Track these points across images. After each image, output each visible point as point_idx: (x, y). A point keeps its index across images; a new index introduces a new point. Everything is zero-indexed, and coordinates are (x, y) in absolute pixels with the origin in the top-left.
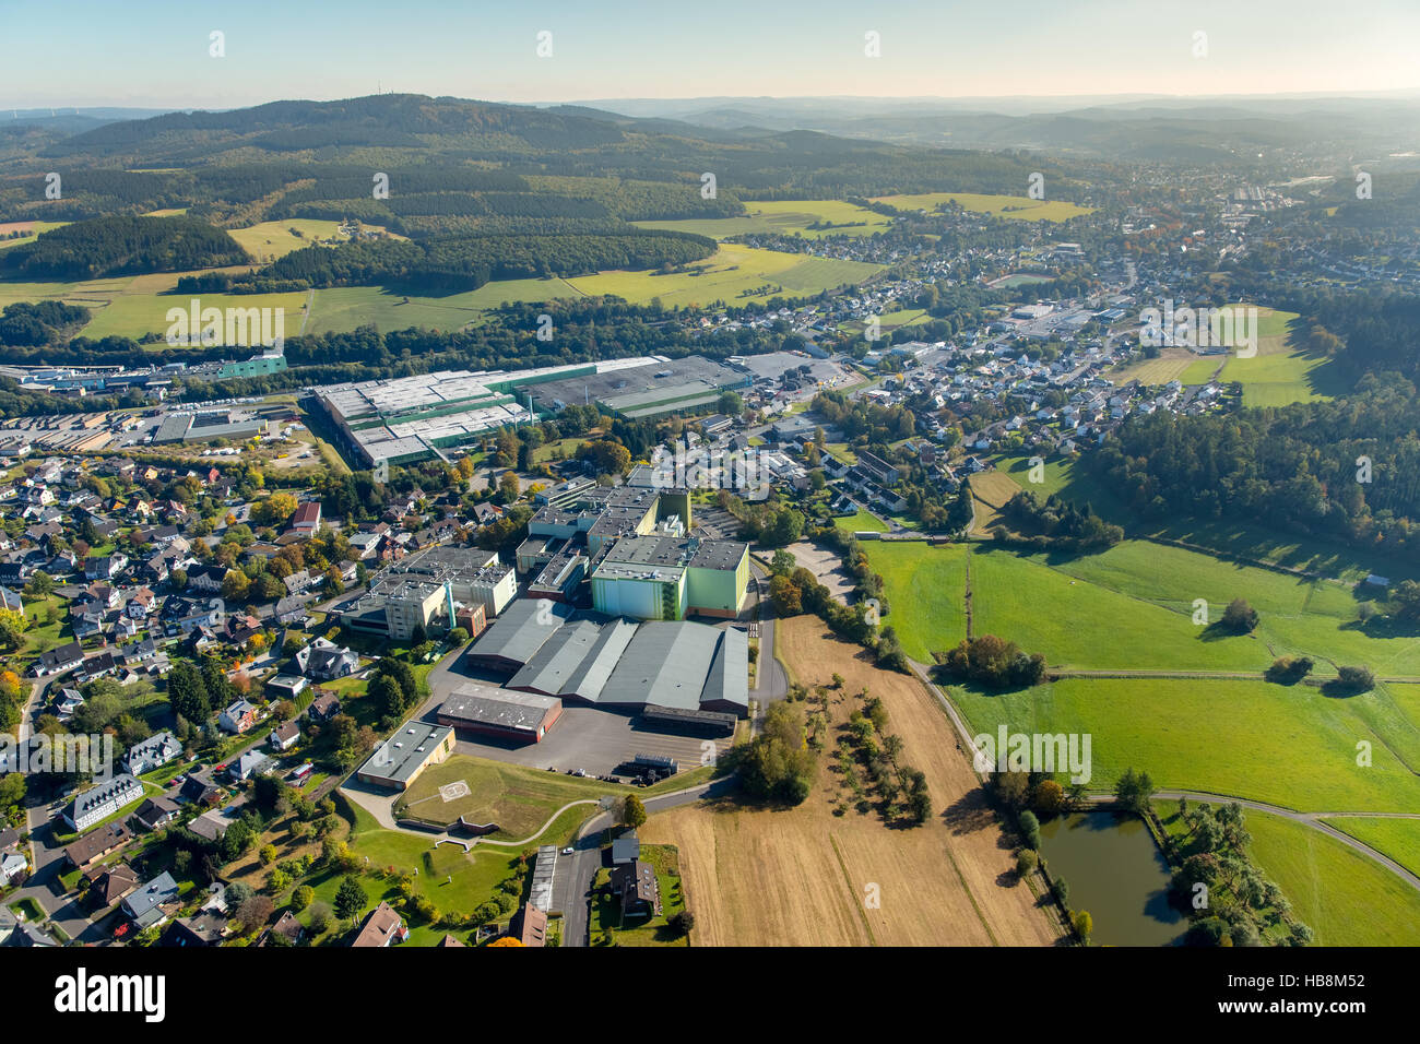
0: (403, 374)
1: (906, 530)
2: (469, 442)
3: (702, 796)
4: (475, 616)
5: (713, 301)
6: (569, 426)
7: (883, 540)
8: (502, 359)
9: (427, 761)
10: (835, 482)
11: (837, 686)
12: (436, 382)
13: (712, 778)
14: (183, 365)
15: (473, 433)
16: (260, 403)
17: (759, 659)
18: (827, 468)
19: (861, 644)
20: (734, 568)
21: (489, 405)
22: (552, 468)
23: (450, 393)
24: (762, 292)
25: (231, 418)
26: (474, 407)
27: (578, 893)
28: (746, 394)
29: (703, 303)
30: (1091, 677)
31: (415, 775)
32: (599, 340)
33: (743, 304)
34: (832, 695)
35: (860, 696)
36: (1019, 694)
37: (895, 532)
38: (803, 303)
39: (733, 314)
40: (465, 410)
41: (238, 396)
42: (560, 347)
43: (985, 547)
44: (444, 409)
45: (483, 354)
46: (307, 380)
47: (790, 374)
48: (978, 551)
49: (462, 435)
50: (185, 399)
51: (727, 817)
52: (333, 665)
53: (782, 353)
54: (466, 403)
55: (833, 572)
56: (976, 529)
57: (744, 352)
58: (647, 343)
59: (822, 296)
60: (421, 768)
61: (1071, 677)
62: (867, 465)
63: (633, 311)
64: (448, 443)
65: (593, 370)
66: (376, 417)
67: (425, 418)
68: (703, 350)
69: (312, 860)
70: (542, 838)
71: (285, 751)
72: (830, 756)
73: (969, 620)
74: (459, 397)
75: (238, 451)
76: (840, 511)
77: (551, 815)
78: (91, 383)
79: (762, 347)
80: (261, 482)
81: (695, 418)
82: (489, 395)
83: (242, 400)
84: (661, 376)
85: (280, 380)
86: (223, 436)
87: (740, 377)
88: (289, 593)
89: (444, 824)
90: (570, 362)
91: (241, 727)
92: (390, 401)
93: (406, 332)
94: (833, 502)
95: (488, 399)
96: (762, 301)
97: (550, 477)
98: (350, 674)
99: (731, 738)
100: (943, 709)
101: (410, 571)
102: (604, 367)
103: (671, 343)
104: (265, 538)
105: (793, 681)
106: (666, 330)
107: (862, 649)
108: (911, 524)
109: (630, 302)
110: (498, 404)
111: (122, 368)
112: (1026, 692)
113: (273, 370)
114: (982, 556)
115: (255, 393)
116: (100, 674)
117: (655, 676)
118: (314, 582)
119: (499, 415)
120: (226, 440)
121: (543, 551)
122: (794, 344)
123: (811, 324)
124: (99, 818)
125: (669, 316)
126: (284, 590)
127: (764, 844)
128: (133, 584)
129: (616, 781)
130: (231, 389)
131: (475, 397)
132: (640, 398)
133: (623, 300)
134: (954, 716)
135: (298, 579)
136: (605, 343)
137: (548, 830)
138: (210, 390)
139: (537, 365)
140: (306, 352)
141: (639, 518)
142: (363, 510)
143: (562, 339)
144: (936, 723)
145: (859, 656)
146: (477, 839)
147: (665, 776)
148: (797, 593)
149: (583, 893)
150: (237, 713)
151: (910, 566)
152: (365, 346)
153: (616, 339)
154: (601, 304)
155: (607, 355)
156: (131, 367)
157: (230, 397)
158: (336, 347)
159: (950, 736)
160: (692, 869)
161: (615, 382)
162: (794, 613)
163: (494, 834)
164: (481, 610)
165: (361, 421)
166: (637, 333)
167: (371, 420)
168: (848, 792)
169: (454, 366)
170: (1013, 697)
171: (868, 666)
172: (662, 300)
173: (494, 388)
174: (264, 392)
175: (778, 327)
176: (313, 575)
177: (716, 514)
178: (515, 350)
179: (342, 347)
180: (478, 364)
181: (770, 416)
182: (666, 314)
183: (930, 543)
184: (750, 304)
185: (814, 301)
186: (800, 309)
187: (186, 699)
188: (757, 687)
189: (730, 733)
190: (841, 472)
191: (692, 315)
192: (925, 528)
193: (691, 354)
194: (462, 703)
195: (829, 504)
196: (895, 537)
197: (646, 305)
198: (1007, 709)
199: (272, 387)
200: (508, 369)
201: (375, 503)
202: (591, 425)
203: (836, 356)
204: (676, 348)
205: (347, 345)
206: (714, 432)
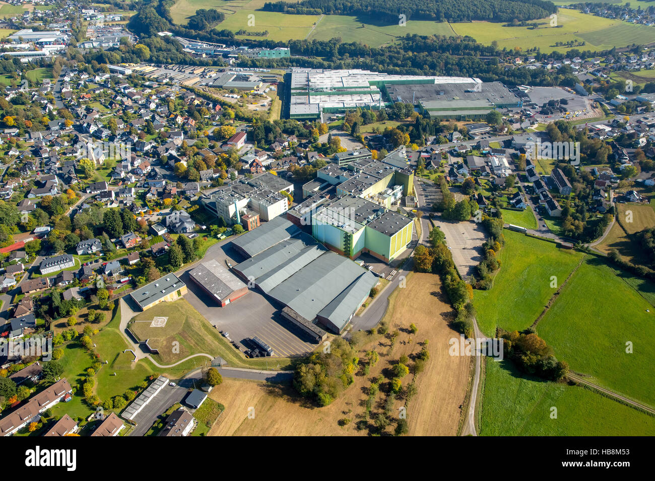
0: (339, 67)
1: (549, 231)
2: (343, 112)
3: (267, 379)
4: (251, 220)
5: (531, 47)
6: (394, 114)
7: (526, 235)
8: (391, 67)
9: (162, 299)
10: (526, 184)
11: (411, 331)
12: (347, 74)
13: (282, 369)
14: (246, 48)
15: (347, 108)
16: (268, 73)
17: (377, 297)
18: (526, 173)
19: (452, 307)
20: (391, 235)
21: (365, 93)
22: (366, 138)
23: (349, 83)
24: (570, 44)
25: (251, 78)
26: (357, 93)
27: (155, 414)
28: (514, 112)
29: (524, 47)
30: (603, 394)
31: (151, 305)
32: (446, 64)
33: (549, 52)
34: (404, 336)
35: (421, 344)
36: (536, 384)
37: (540, 231)
38: (594, 55)
39: (539, 57)
40: (351, 94)
41: (261, 67)
42: (424, 64)
43: (598, 260)
44: (340, 91)
45: (382, 62)
46: (294, 64)
47: (552, 103)
48: (590, 262)
49: (340, 108)
50: (239, 65)
51: (271, 399)
52: (179, 226)
53: (558, 88)
54: (353, 90)
55: (475, 248)
56: (599, 246)
57: (532, 84)
58: (474, 69)
59: (610, 52)
60: (157, 302)
61: (586, 387)
62: (555, 179)
63: (477, 48)
64: (332, 111)
65: (433, 81)
66: (307, 90)
67: (329, 95)
68: (506, 78)
69: (77, 334)
70: (172, 369)
71: (131, 266)
72: (369, 379)
73: (543, 312)
74: (352, 86)
75: (239, 97)
76: (512, 207)
77: (188, 356)
78: (209, 52)
79: (545, 82)
80: (233, 116)
81: (472, 122)
82: (367, 87)
83: (261, 69)
84: (468, 92)
85: (282, 62)
86: (237, 88)
87: (515, 100)
88: (201, 179)
89: (139, 340)
90: (426, 75)
91: (127, 245)
92: (318, 82)
93: (350, 45)
94: (513, 199)
95: (366, 89)
96: (563, 51)
97: (362, 143)
98: (186, 232)
99: (315, 346)
100: (473, 374)
101: (248, 184)
102: (440, 80)
103: (487, 71)
104: (212, 147)
105: (385, 320)
106: (488, 64)
107: (450, 310)
108: (557, 228)
109: (478, 42)
110: (370, 93)
111: (224, 46)
112: (543, 384)
113: (283, 55)
114: (591, 267)
115: (269, 67)
116: (106, 199)
117: (305, 289)
118: (214, 176)
119: (366, 100)
120: (236, 90)
121: (316, 189)
122: (569, 83)
123: (591, 70)
124: (52, 271)
125: (498, 54)
126: (198, 177)
127: (276, 426)
128: (150, 157)
129: (237, 347)
130: (258, 63)
131: (360, 88)
132: (445, 104)
133: (474, 41)
134: (477, 381)
135: (206, 173)
136: (450, 66)
137: (179, 365)
138: (250, 62)
139: (408, 73)
140: (300, 48)
141: (371, 184)
142: (263, 141)
143: (426, 60)
144: (458, 382)
145: (445, 315)
146: (147, 355)
147: (263, 355)
148: (430, 259)
149: (158, 414)
150: (127, 238)
151: (532, 259)
152: (328, 49)
153: (457, 64)
154: (459, 41)
155: (448, 73)
156: (228, 46)
157: (257, 67)
158: (315, 48)
159: (462, 396)
160: (221, 427)
161: (441, 91)
162: (424, 271)
163: (156, 355)
164: (257, 217)
165: (298, 91)
166: (470, 63)
167: (303, 91)
168: (361, 410)
169: (365, 67)
170: (530, 384)
171: (445, 323)
172: (498, 43)
173: (372, 84)
174: (273, 67)
175: (563, 70)
176: (215, 172)
177: (433, 189)
178: (400, 62)
179: (317, 48)
180: (378, 68)
181: (517, 130)
182: (497, 52)
183: (559, 246)
184: (554, 53)
185: (602, 54)
186: (590, 59)
187: (109, 225)
188: (361, 315)
189: (316, 342)
190: (533, 179)
191: (512, 54)
192: (562, 235)
193: (496, 80)
194: (202, 271)
195: (510, 199)
196: (537, 234)
197: (486, 45)
198: (519, 391)
199: (277, 65)
200: (390, 73)
201: (269, 139)
202: (407, 115)
203: (594, 95)
204: (490, 75)
205: (320, 48)
206: (475, 134)
